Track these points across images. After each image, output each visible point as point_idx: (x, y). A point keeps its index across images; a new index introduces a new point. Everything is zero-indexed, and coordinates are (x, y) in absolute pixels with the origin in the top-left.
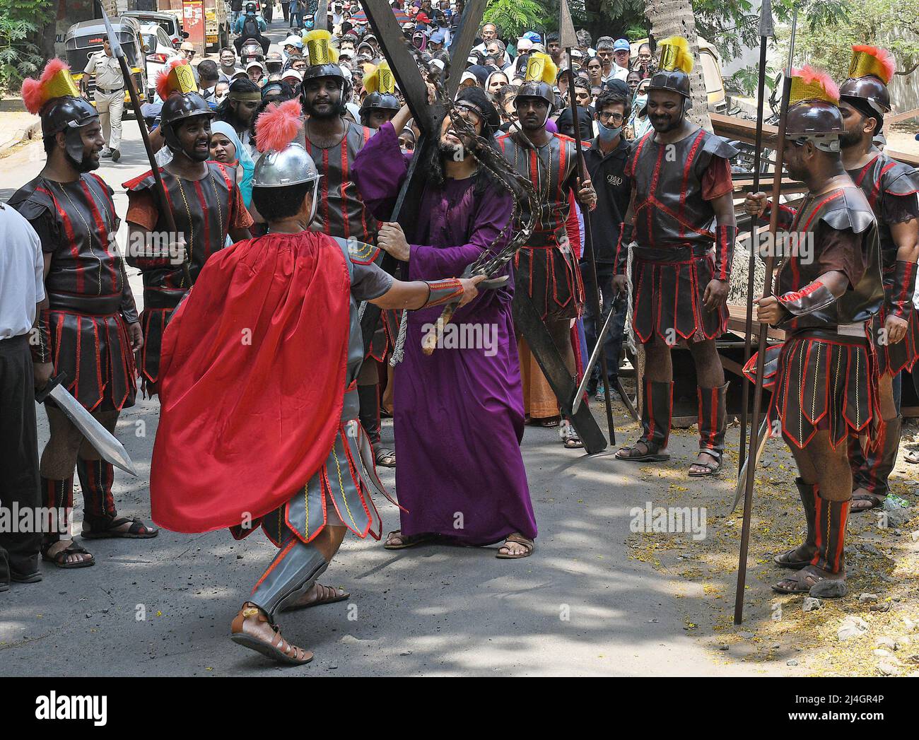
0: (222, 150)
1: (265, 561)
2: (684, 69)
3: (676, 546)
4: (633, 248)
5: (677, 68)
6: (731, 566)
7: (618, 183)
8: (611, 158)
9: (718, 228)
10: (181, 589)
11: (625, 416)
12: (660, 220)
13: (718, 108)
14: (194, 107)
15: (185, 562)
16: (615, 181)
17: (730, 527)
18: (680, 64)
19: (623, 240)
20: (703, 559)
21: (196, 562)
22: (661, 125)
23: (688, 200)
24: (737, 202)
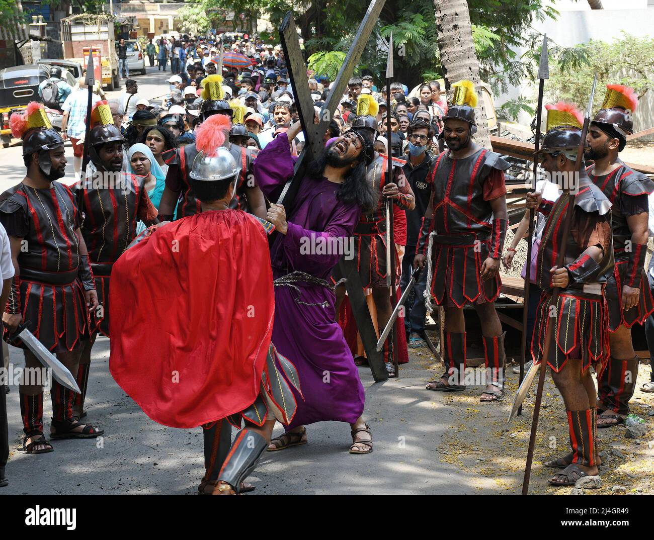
0: (141, 165)
1: (175, 467)
2: (471, 105)
3: (474, 452)
4: (434, 236)
5: (466, 103)
6: (516, 466)
7: (424, 188)
8: (419, 169)
9: (494, 221)
10: (114, 488)
11: (431, 359)
12: (452, 215)
13: (492, 131)
14: (111, 135)
15: (116, 468)
16: (421, 186)
17: (513, 438)
18: (468, 101)
19: (424, 229)
20: (494, 461)
21: (123, 468)
22: (453, 145)
23: (473, 200)
24: (508, 201)
